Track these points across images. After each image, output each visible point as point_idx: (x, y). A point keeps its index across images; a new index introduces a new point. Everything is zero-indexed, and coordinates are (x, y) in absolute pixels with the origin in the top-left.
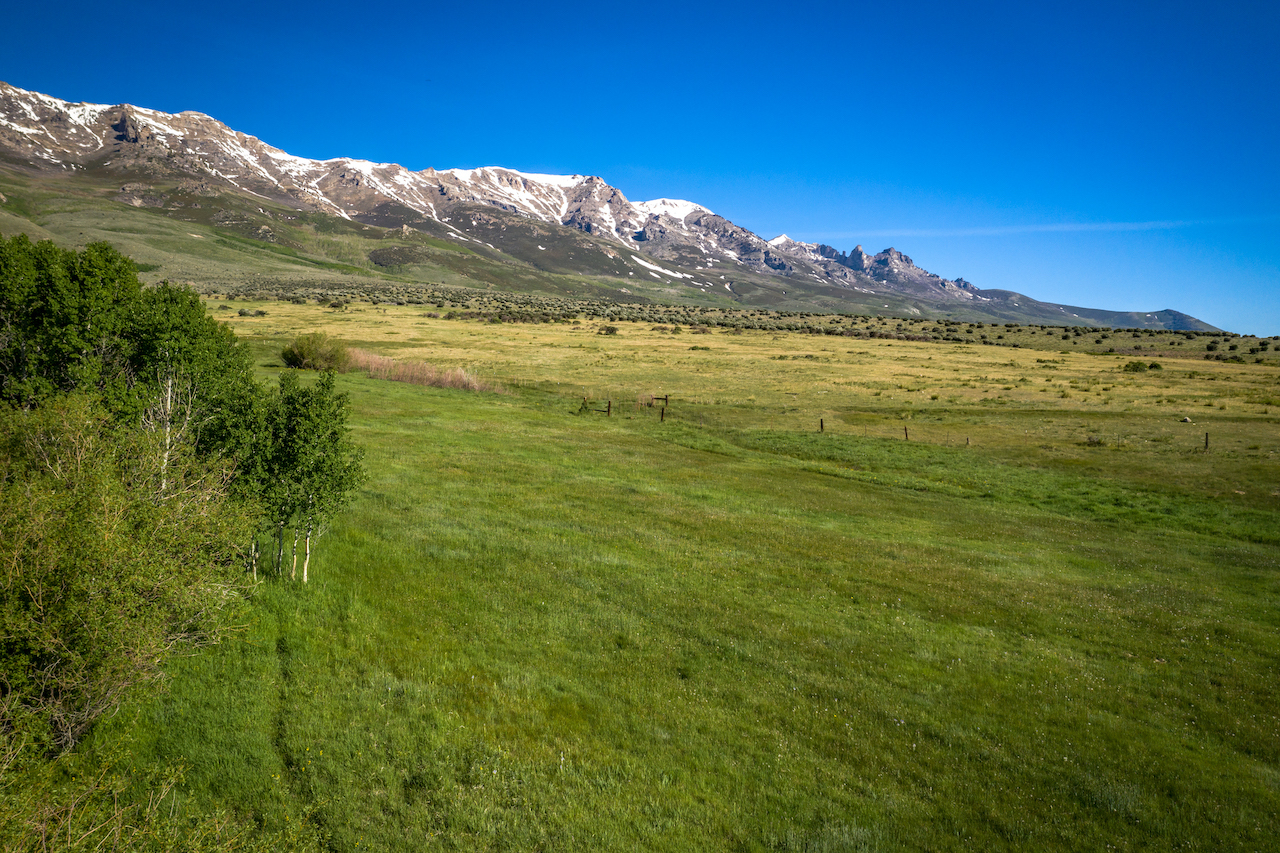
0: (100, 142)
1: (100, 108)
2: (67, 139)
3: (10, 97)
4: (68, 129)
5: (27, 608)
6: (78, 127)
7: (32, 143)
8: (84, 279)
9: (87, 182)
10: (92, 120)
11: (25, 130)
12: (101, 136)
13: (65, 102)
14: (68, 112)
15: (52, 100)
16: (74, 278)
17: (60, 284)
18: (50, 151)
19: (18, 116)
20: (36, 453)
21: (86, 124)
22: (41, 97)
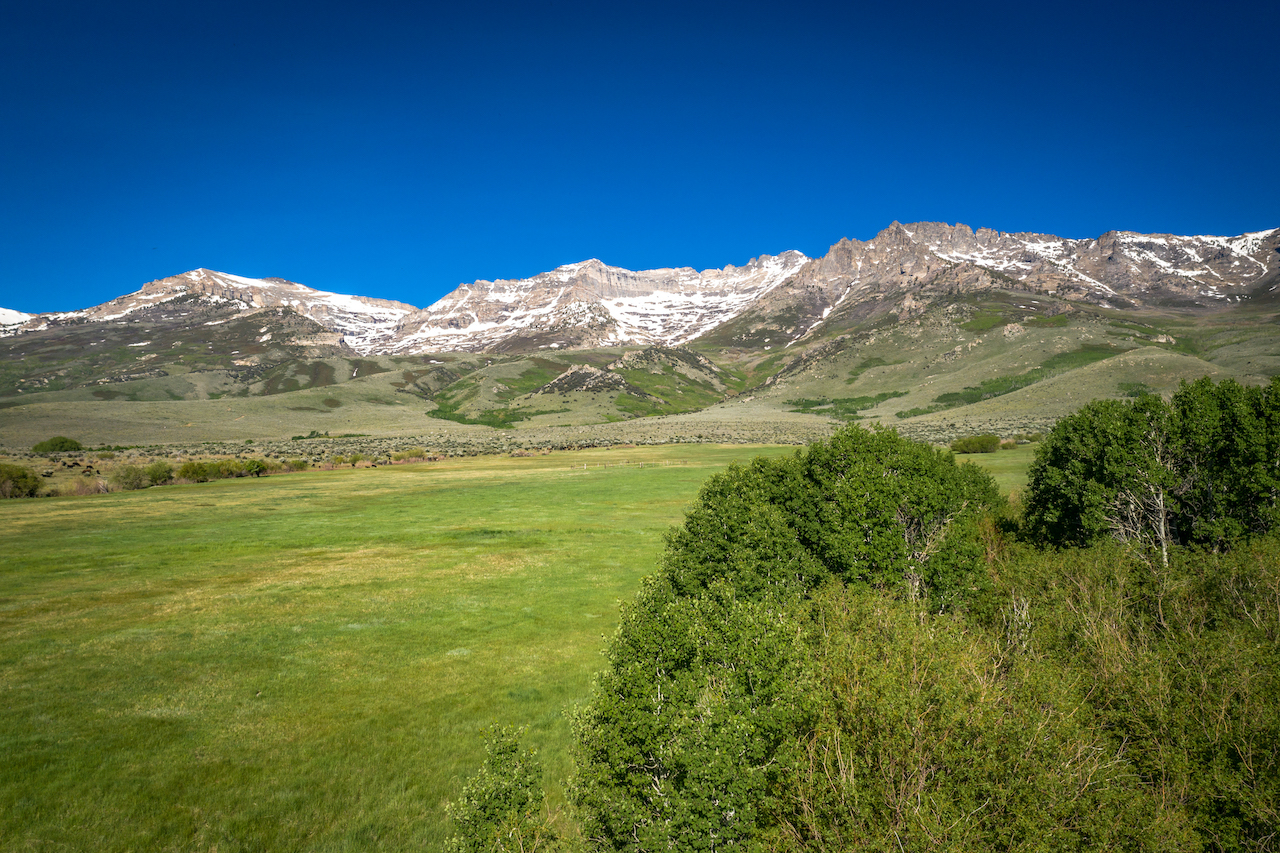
0: (1265, 268)
1: (1262, 235)
2: (1230, 273)
3: (1175, 246)
4: (1231, 263)
5: (1237, 769)
6: (1241, 259)
7: (1197, 283)
8: (1271, 415)
9: (1253, 311)
10: (1255, 248)
11: (1190, 273)
12: (1265, 262)
13: (1227, 238)
14: (1231, 247)
15: (1214, 239)
16: (1260, 414)
17: (1245, 423)
18: (1214, 288)
19: (1183, 262)
20: (1232, 598)
21: (1249, 254)
22: (1204, 238)
